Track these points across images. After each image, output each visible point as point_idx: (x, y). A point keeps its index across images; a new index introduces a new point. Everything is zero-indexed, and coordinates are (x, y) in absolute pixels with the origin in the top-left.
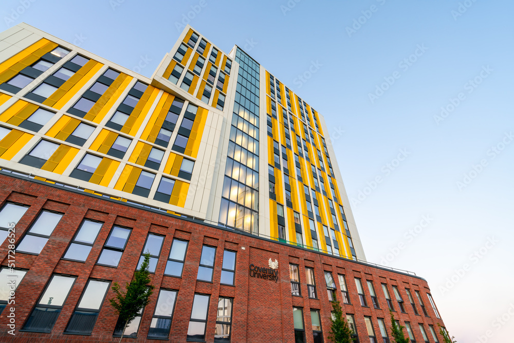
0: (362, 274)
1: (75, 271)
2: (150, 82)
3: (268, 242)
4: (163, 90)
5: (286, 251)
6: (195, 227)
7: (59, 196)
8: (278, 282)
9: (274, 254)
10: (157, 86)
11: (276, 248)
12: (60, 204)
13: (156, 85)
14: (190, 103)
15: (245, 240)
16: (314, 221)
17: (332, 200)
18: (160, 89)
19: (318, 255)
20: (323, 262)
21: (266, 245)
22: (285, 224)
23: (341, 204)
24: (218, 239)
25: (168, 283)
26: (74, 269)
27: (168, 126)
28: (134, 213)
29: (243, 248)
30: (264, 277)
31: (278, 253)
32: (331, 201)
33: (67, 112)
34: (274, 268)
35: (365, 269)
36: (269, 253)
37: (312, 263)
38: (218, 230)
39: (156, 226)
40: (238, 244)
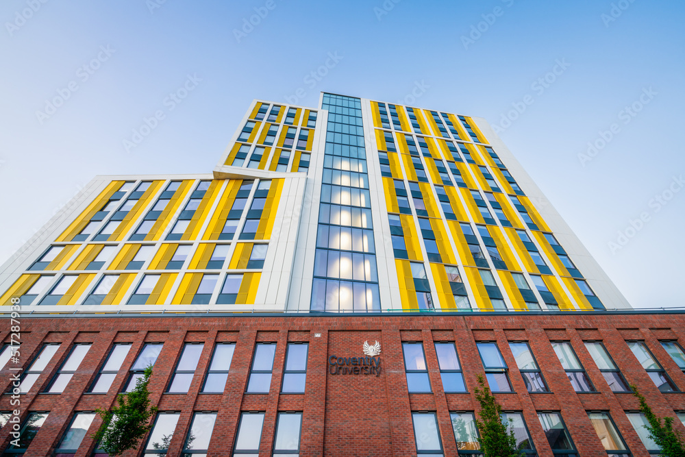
0: (570, 331)
1: (96, 405)
2: (212, 177)
3: (361, 318)
4: (227, 179)
5: (393, 324)
6: (245, 323)
7: (90, 326)
8: (381, 376)
9: (373, 333)
10: (221, 177)
11: (375, 324)
12: (91, 334)
13: (219, 177)
14: (262, 180)
15: (320, 323)
16: (490, 270)
17: (525, 231)
18: (224, 179)
19: (461, 317)
20: (472, 327)
21: (356, 323)
22: (430, 290)
23: (547, 231)
24: (278, 331)
25: (204, 403)
26: (96, 403)
27: (234, 215)
28: (167, 323)
29: (318, 335)
30: (356, 371)
31: (380, 331)
32: (524, 233)
33: (129, 240)
34: (372, 354)
35: (577, 322)
36: (363, 333)
37: (451, 332)
38: (277, 318)
39: (193, 333)
40: (309, 331)
